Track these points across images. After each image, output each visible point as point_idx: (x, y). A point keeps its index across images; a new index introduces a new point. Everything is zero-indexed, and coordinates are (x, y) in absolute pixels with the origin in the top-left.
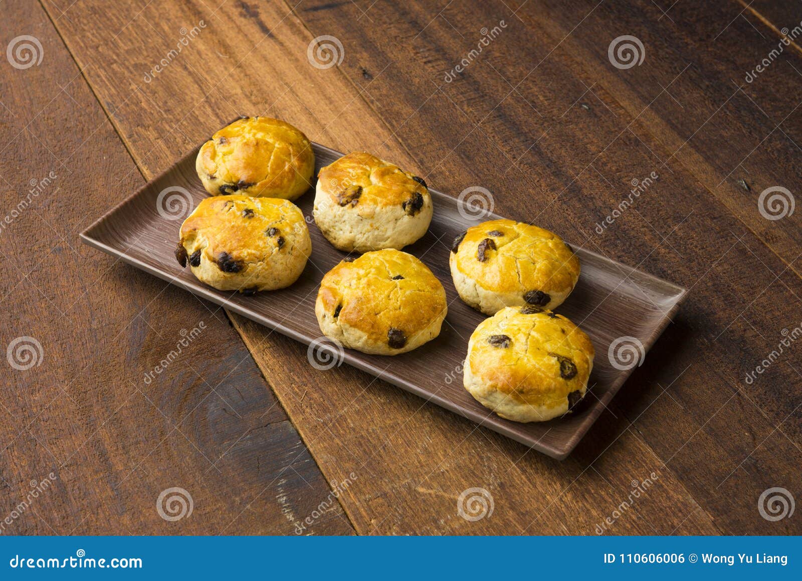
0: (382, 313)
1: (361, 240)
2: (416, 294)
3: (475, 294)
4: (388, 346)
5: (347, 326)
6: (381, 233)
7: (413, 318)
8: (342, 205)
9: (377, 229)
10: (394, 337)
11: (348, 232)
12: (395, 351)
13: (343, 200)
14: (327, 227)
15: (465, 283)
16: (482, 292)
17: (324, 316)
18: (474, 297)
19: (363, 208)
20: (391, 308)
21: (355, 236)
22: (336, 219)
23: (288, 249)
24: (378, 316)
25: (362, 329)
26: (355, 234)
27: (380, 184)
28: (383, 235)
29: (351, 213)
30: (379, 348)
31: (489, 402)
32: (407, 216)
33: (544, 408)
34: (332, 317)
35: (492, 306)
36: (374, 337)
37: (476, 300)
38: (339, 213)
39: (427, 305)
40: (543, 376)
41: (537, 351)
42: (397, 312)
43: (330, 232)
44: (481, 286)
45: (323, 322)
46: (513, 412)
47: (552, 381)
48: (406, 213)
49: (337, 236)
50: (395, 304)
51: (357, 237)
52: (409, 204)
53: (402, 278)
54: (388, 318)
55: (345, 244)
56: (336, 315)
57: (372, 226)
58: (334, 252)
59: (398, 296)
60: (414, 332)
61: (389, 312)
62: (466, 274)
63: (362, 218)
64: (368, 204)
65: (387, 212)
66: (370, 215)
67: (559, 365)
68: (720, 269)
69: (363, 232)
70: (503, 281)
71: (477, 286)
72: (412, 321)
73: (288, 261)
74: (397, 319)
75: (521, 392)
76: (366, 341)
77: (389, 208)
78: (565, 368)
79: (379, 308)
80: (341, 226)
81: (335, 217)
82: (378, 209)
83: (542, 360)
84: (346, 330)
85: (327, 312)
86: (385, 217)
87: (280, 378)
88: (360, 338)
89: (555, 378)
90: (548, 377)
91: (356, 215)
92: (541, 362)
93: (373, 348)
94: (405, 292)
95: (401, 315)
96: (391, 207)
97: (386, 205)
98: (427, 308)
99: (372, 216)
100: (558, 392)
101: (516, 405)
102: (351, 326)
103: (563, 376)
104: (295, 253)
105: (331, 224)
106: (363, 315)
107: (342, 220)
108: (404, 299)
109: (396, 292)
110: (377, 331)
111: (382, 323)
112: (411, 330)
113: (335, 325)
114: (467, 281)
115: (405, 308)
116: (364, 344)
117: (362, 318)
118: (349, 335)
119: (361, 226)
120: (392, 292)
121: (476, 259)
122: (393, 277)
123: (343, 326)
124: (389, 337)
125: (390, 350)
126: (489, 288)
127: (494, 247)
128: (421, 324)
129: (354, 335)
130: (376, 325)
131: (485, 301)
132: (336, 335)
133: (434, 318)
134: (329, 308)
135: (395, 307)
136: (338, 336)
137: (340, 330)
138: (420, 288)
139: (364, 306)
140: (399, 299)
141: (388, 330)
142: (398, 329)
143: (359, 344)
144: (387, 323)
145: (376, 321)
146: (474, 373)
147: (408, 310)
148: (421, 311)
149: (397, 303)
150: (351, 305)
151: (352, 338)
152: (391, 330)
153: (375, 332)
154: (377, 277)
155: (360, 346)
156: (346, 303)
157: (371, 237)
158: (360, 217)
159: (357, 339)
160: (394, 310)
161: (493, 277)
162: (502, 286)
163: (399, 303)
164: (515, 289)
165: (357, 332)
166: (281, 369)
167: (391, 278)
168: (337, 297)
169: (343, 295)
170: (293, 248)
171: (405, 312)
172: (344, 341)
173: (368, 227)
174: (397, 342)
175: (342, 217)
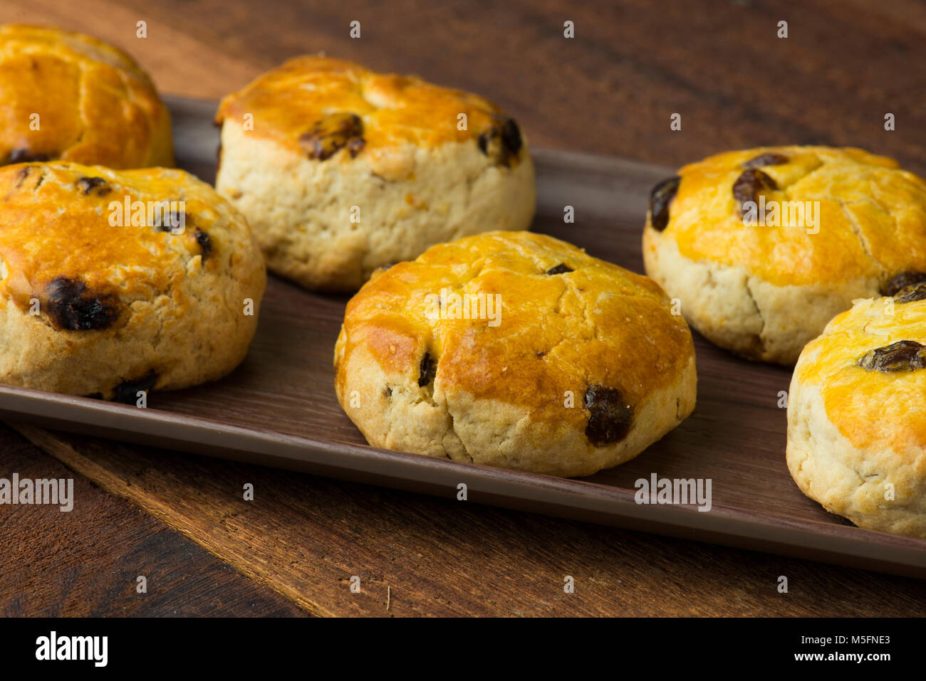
0: (554, 351)
1: (382, 241)
2: (623, 300)
3: (746, 306)
4: (586, 437)
5: (467, 398)
6: (436, 220)
7: (636, 355)
8: (324, 156)
9: (424, 207)
10: (603, 404)
12: (603, 456)
13: (324, 144)
15: (714, 286)
16: (768, 294)
17: (388, 392)
18: (745, 316)
19: (383, 154)
20: (574, 335)
21: (368, 236)
22: (309, 200)
23: (224, 262)
24: (547, 360)
25: (512, 398)
26: (368, 230)
27: (402, 104)
28: (441, 226)
30: (563, 445)
32: (493, 170)
34: (415, 385)
35: (798, 332)
36: (548, 413)
37: (751, 322)
38: (316, 180)
39: (656, 326)
42: (594, 342)
43: (290, 243)
44: (765, 278)
45: (383, 412)
48: (491, 160)
49: (313, 250)
50: (581, 325)
51: (375, 236)
52: (495, 134)
53: (570, 270)
54: (575, 361)
55: (342, 266)
56: (426, 380)
57: (410, 201)
59: (581, 307)
60: (646, 393)
61: (572, 345)
62: (714, 259)
63: (384, 181)
64: (395, 144)
65: (444, 160)
66: (404, 169)
69: (390, 219)
70: (825, 254)
71: (751, 283)
72: (634, 363)
73: (228, 292)
74: (598, 360)
76: (528, 429)
77: (450, 147)
79: (543, 339)
80: (326, 216)
81: (305, 194)
82: (422, 153)
84: (464, 411)
85: (395, 377)
86: (441, 170)
87: (300, 571)
88: (509, 424)
91: (365, 176)
93: (547, 449)
94: (594, 298)
95: (605, 350)
96: (453, 145)
97: (440, 140)
98: (658, 332)
99: (408, 173)
102: (478, 396)
104: (240, 271)
105: (294, 217)
106: (506, 362)
107: (328, 197)
108: (598, 312)
109: (572, 300)
110: (554, 397)
111: (561, 375)
112: (637, 388)
113: (424, 409)
114: (720, 276)
115: (607, 333)
116: (520, 442)
117: (505, 369)
118: (472, 426)
119: (380, 206)
120: (563, 300)
121: (734, 218)
122: (547, 270)
123: (451, 402)
124: (590, 409)
125: (589, 451)
126: (789, 279)
127: (773, 185)
128: (656, 374)
129: (486, 420)
130: (546, 383)
131: (778, 319)
132: (432, 435)
133: (682, 356)
134: (402, 364)
135: (581, 333)
136: (437, 437)
137: (444, 417)
138: (625, 289)
139: (502, 340)
140: (586, 313)
141: (581, 392)
142: (606, 387)
143: (506, 446)
144: (575, 374)
145: (544, 371)
146: (863, 446)
147: (617, 337)
148: (649, 339)
149: (586, 324)
150: (464, 342)
151: (481, 432)
152: (589, 389)
153: (550, 401)
154: (508, 270)
155: (510, 451)
156: (449, 342)
157: (411, 233)
158: (377, 181)
159: (497, 432)
160: (583, 341)
161: (794, 251)
162: (823, 266)
163: (590, 323)
164: (858, 271)
165: (499, 411)
166: (292, 554)
167: (544, 272)
168: (415, 332)
169: (430, 329)
170: (234, 260)
171: (611, 344)
172: (454, 450)
173: (400, 206)
174: (613, 419)
175: (326, 190)
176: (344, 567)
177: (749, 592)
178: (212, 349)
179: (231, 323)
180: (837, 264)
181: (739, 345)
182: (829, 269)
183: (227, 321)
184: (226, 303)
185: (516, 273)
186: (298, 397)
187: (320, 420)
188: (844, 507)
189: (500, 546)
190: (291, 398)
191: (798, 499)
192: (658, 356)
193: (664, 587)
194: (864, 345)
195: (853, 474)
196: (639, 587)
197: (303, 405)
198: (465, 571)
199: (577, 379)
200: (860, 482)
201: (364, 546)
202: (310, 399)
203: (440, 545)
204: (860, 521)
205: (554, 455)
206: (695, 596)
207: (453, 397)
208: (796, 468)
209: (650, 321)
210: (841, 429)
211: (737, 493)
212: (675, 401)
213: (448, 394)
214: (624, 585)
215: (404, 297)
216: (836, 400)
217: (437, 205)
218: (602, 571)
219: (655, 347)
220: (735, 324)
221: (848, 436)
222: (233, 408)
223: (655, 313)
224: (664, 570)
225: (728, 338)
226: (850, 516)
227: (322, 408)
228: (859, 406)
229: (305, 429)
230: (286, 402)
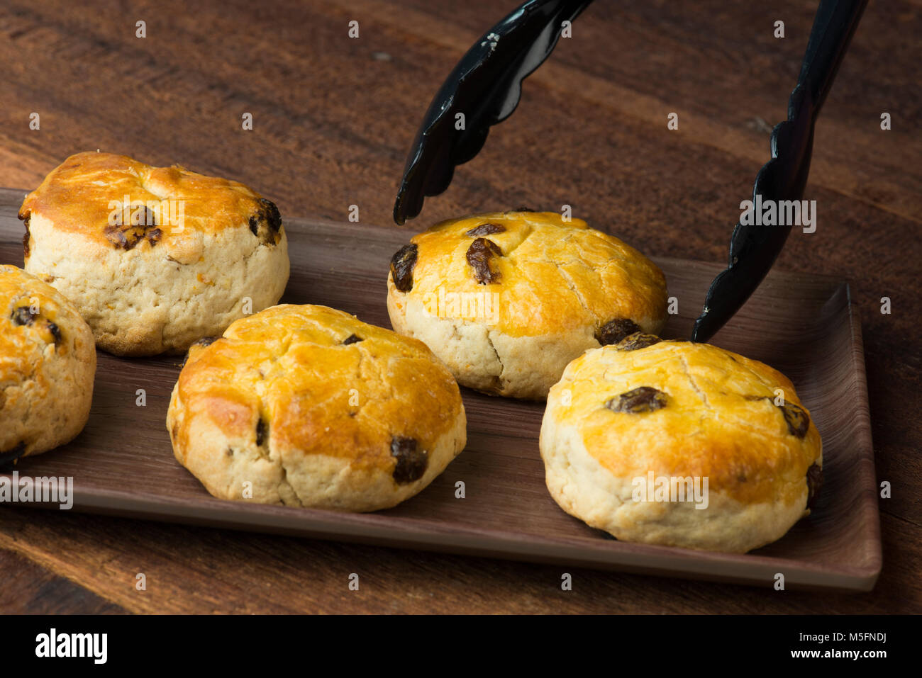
0: (363, 411)
1: (181, 315)
2: (406, 362)
3: (488, 354)
4: (393, 479)
5: (299, 455)
6: (221, 292)
7: (424, 409)
8: (128, 246)
9: (212, 283)
10: (406, 452)
11: (151, 304)
12: (405, 491)
13: (127, 236)
14: (90, 309)
15: (460, 338)
16: (507, 344)
17: (230, 453)
18: (488, 362)
19: (178, 242)
20: (377, 396)
21: (168, 310)
22: (116, 282)
23: (70, 345)
24: (358, 419)
25: (335, 453)
26: (167, 304)
28: (226, 297)
29: (150, 260)
30: (376, 487)
31: (670, 528)
32: (262, 248)
33: (781, 505)
34: (254, 445)
35: (531, 373)
36: (365, 463)
37: (492, 367)
38: (123, 265)
39: (434, 382)
40: (764, 439)
41: (724, 396)
42: (392, 402)
43: (100, 318)
44: (504, 331)
45: (226, 468)
46: (728, 531)
47: (782, 445)
48: (261, 239)
49: (119, 324)
50: (380, 387)
51: (174, 310)
52: (261, 218)
53: (360, 340)
54: (380, 418)
55: (146, 336)
56: (261, 440)
57: (201, 279)
58: (117, 363)
59: (378, 371)
60: (435, 438)
61: (376, 405)
63: (179, 264)
64: (186, 232)
65: (226, 243)
66: (196, 254)
67: (779, 414)
68: (836, 257)
69: (185, 296)
70: (551, 309)
71: (491, 335)
72: (424, 415)
73: (76, 372)
74: (397, 415)
75: (742, 479)
76: (349, 477)
77: (230, 232)
78: (790, 417)
80: (132, 295)
81: (113, 277)
82: (208, 238)
83: (746, 411)
84: (296, 465)
85: (236, 440)
86: (224, 252)
88: (333, 473)
89: (785, 438)
90: (771, 438)
91: (165, 261)
92: (748, 415)
93: (364, 491)
94: (386, 363)
95: (402, 408)
96: (232, 230)
97: (221, 227)
98: (437, 387)
99: (199, 257)
100: (797, 467)
101: (735, 511)
102: (307, 452)
103: (793, 431)
104: (82, 353)
105: (104, 296)
106: (327, 423)
107: (134, 280)
108: (391, 374)
109: (369, 366)
110: (367, 449)
111: (371, 431)
112: (428, 435)
113: (262, 465)
114: (464, 330)
115: (401, 392)
116: (342, 487)
117: (327, 429)
118: (302, 476)
119: (177, 284)
120: (363, 367)
121: (473, 282)
122: (343, 341)
123: (285, 459)
124: (397, 457)
125: (395, 490)
126: (524, 331)
127: (499, 251)
128: (440, 423)
129: (315, 471)
130: (361, 439)
131: (515, 364)
132: (269, 486)
133: (456, 404)
134: (241, 429)
135: (381, 394)
136: (274, 487)
137: (279, 471)
138: (405, 352)
139: (321, 405)
140: (382, 376)
141: (388, 443)
142: (406, 437)
143: (331, 490)
144: (381, 428)
145: (358, 428)
146: (622, 476)
147: (408, 396)
148: (431, 394)
149: (384, 386)
150: (290, 408)
151: (310, 481)
152: (393, 440)
153: (365, 453)
154: (313, 344)
155: (333, 494)
156: (278, 409)
157: (202, 305)
158: (175, 264)
159: (324, 480)
160: (383, 400)
161: (526, 308)
162: (551, 320)
163: (386, 384)
164: (579, 321)
165: (324, 464)
166: (168, 592)
167: (340, 343)
168: (248, 402)
169: (259, 398)
170: (76, 343)
171: (405, 401)
172: (287, 497)
173: (194, 284)
174: (414, 463)
175: (132, 275)
176: (212, 599)
177: (535, 596)
178: (66, 420)
179: (80, 398)
180: (562, 318)
181: (481, 385)
182: (556, 322)
183: (76, 396)
184: (75, 381)
185: (321, 346)
186: (138, 453)
187: (161, 474)
188: (606, 523)
189: (329, 571)
190: (131, 456)
191: (560, 516)
192: (440, 407)
193: (467, 597)
194: (608, 390)
195: (613, 497)
196: (448, 598)
197: (143, 461)
198: (309, 595)
199: (385, 433)
200: (619, 503)
201: (222, 580)
202: (148, 455)
203: (282, 574)
204: (619, 533)
205: (369, 496)
206: (494, 603)
207: (287, 455)
208: (559, 492)
209: (430, 378)
210: (602, 462)
211: (510, 514)
212: (453, 442)
213: (283, 452)
214: (436, 597)
215: (231, 371)
216: (593, 439)
217: (221, 281)
218: (415, 588)
219: (437, 399)
220: (479, 369)
221: (608, 467)
222: (88, 468)
223: (431, 371)
224: (462, 581)
225: (473, 380)
226: (610, 530)
227: (159, 462)
228: (614, 443)
229: (152, 482)
230: (130, 459)
